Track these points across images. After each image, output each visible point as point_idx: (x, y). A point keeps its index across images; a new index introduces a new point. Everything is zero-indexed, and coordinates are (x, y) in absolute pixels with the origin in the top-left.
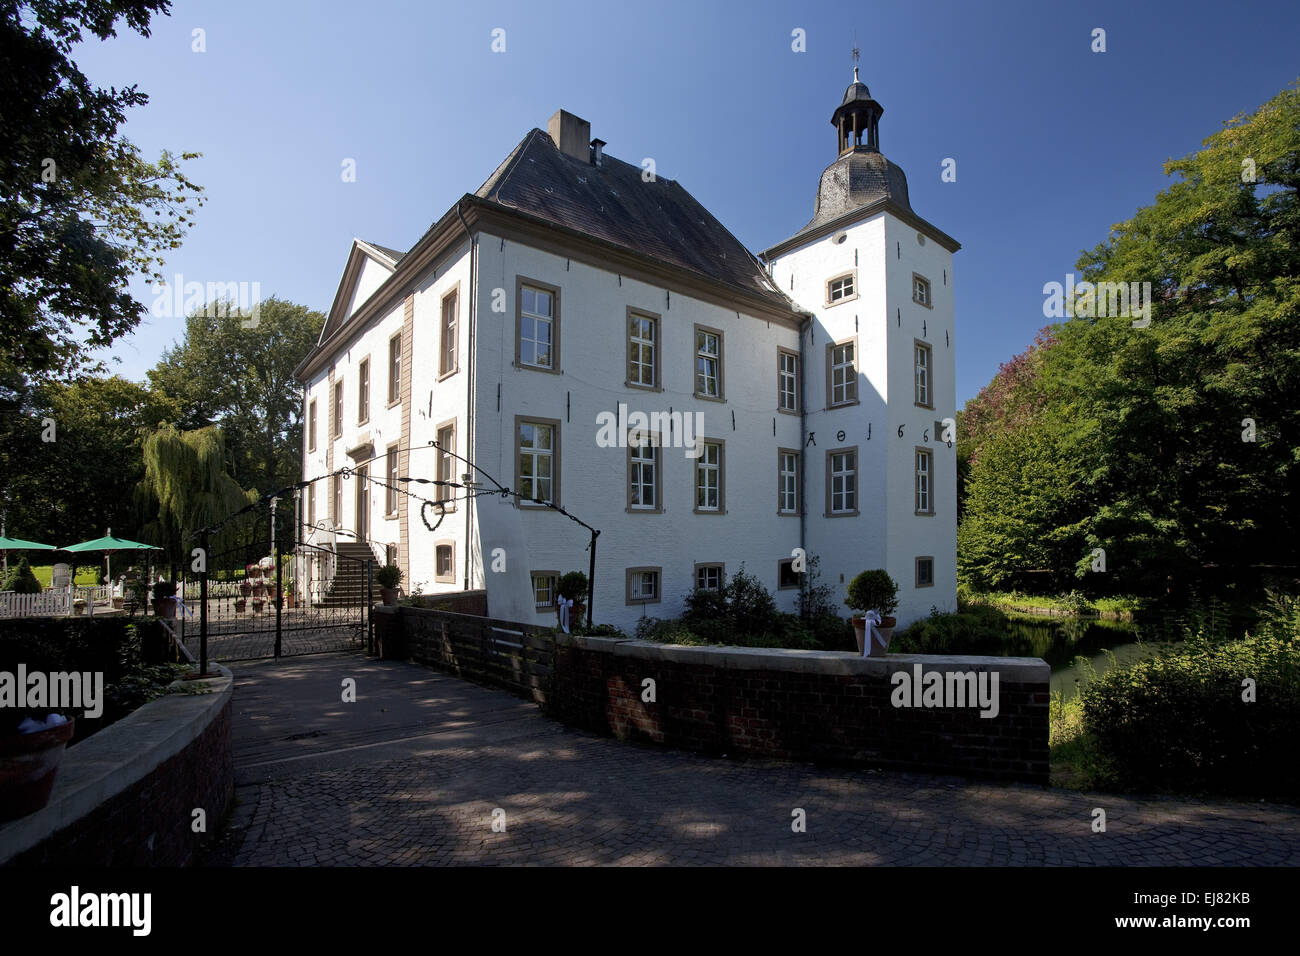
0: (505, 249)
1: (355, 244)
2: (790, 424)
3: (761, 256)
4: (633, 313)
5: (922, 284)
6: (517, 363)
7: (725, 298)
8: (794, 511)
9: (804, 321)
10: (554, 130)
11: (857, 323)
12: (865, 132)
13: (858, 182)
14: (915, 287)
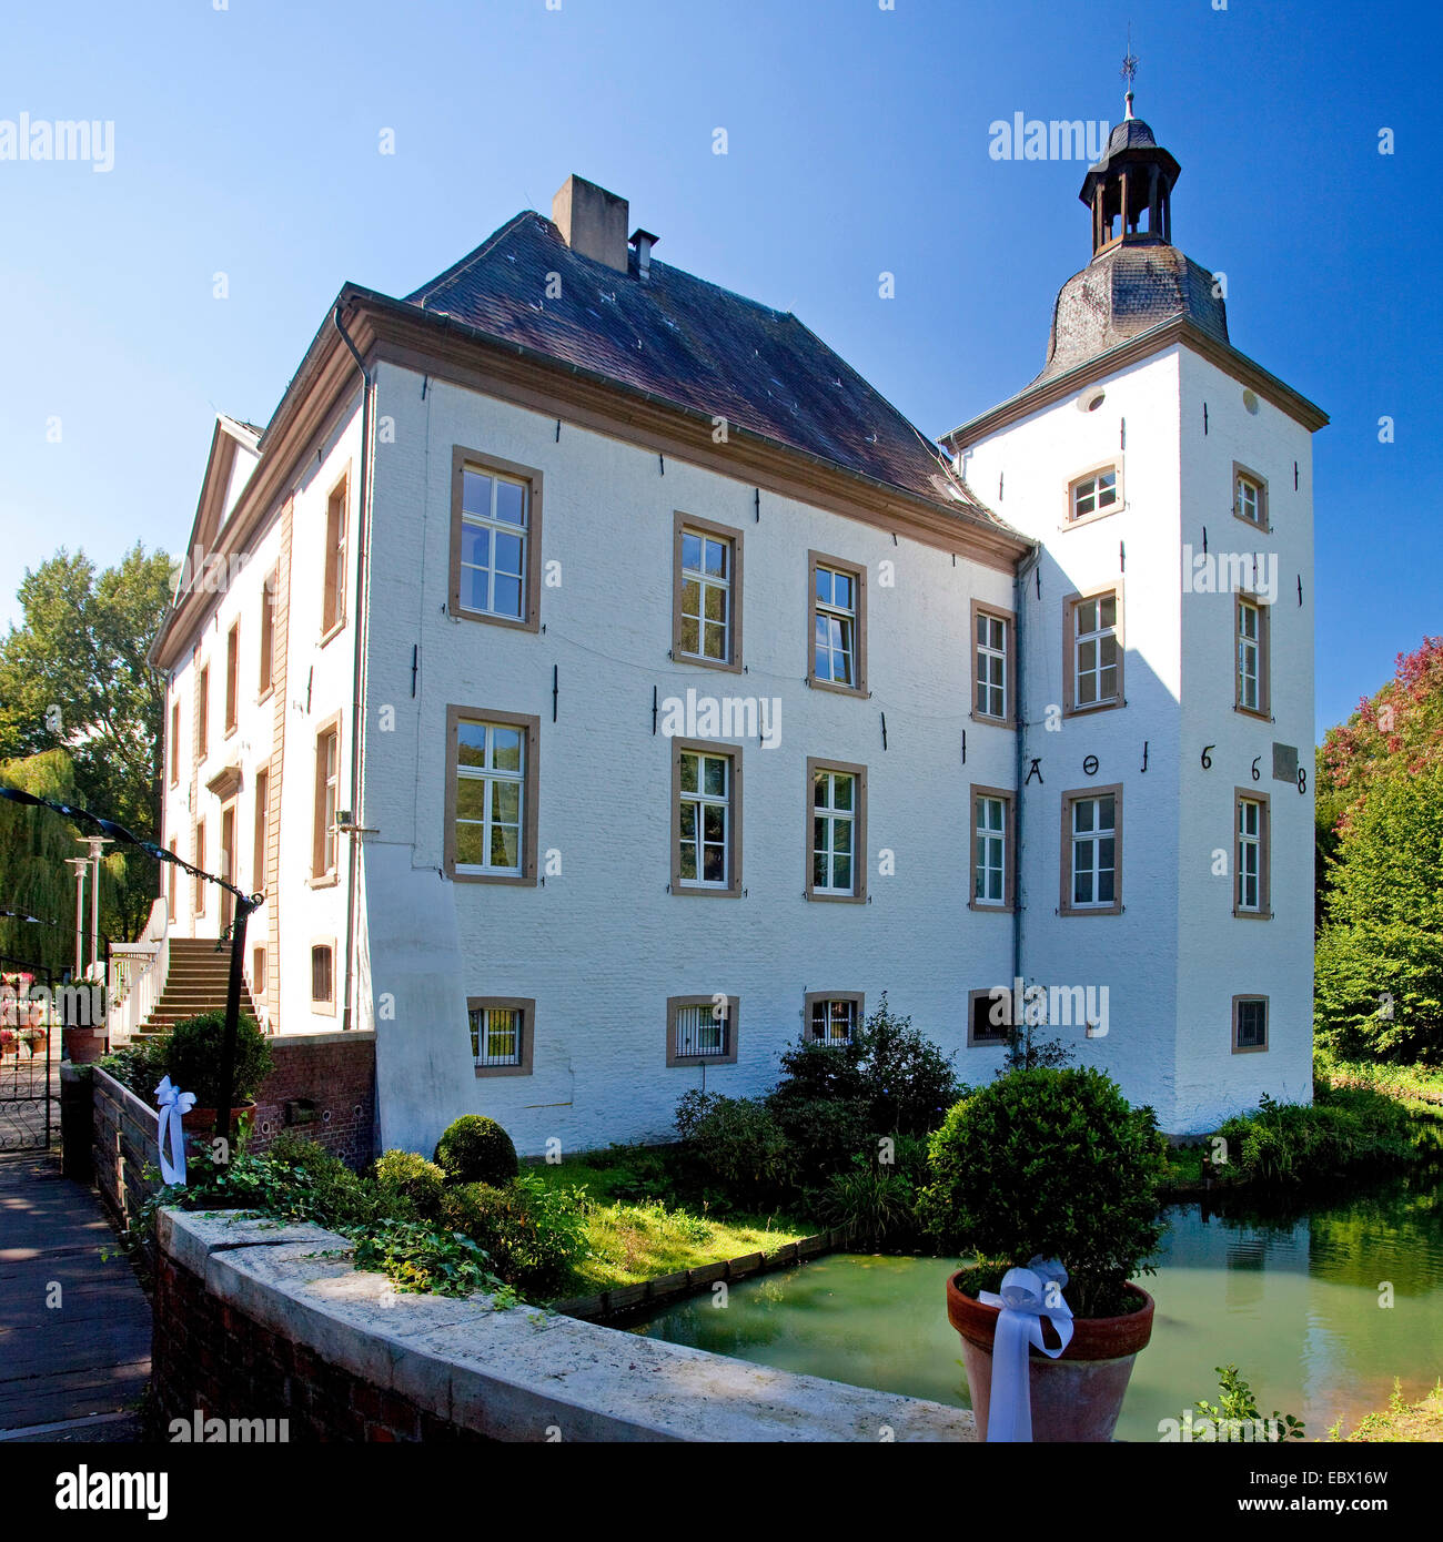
0: (432, 395)
1: (219, 423)
2: (993, 743)
3: (946, 442)
4: (686, 525)
5: (1251, 485)
6: (453, 608)
7: (871, 508)
8: (1000, 902)
9: (1023, 556)
10: (559, 212)
11: (1122, 556)
12: (1145, 215)
13: (1128, 296)
14: (1236, 492)
